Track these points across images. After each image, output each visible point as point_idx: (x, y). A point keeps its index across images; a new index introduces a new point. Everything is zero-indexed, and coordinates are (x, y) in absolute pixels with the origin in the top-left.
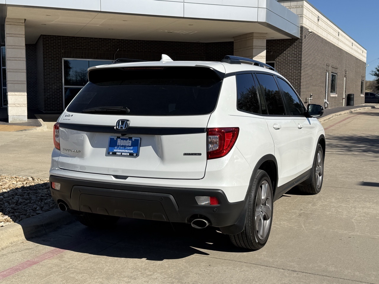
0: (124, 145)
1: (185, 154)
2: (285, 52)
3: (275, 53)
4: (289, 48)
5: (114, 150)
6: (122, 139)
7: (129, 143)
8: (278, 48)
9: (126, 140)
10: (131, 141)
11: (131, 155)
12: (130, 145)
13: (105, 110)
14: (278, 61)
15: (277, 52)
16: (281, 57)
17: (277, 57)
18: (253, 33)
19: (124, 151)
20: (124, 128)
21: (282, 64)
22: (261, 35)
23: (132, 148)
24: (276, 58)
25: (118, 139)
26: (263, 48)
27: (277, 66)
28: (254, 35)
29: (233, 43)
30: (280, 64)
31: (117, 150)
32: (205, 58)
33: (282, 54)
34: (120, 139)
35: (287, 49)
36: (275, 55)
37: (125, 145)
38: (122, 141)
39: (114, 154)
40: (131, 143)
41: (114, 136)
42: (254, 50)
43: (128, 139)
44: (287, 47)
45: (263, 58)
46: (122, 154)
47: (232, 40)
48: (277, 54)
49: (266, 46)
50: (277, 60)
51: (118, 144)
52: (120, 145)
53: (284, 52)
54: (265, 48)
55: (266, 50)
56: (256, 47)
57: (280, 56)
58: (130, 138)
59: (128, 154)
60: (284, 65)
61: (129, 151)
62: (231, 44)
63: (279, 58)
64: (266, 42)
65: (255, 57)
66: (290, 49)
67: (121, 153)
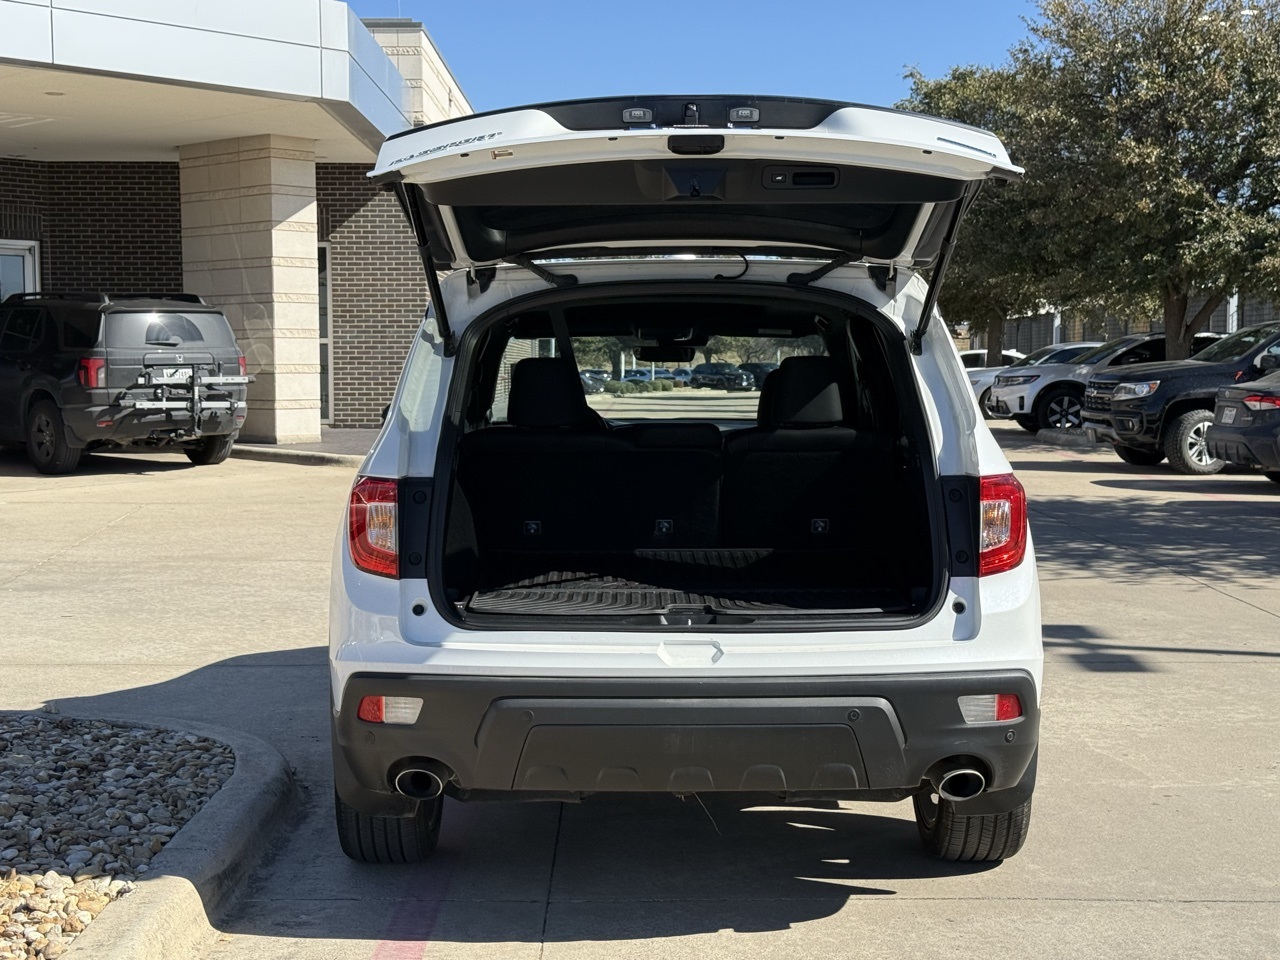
2: (364, 211)
3: (327, 213)
4: (377, 198)
8: (335, 195)
14: (339, 243)
15: (332, 211)
16: (351, 227)
17: (335, 227)
18: (269, 135)
21: (355, 254)
22: (299, 145)
24: (332, 232)
26: (305, 192)
27: (336, 259)
28: (274, 143)
29: (178, 167)
30: (349, 254)
32: (44, 220)
33: (353, 218)
35: (370, 200)
36: (327, 219)
42: (274, 198)
44: (369, 192)
45: (307, 230)
47: (174, 158)
48: (335, 216)
49: (314, 185)
50: (335, 238)
53: (358, 211)
54: (314, 192)
55: (318, 200)
56: (283, 190)
57: (346, 224)
60: (363, 259)
62: (166, 174)
63: (343, 232)
64: (314, 171)
65: (278, 227)
66: (379, 200)
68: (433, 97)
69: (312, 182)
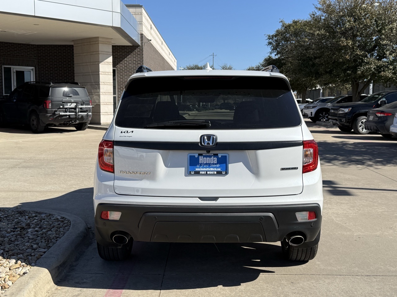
0: (207, 163)
1: (283, 169)
2: (126, 59)
3: (116, 60)
4: (130, 55)
5: (196, 169)
6: (204, 156)
7: (214, 160)
8: (118, 54)
9: (210, 157)
10: (216, 158)
11: (219, 173)
12: (216, 163)
13: (179, 125)
14: (119, 68)
15: (117, 59)
16: (122, 63)
17: (118, 63)
18: (98, 37)
19: (209, 169)
20: (211, 145)
21: (124, 71)
22: (107, 40)
23: (218, 165)
24: (117, 65)
25: (200, 157)
26: (109, 53)
27: (118, 72)
28: (100, 39)
29: (73, 46)
30: (122, 71)
31: (199, 169)
32: (36, 61)
33: (123, 61)
34: (202, 157)
35: (128, 56)
36: (116, 61)
37: (209, 163)
38: (205, 158)
39: (197, 173)
40: (216, 160)
41: (195, 153)
42: (100, 55)
43: (212, 156)
44: (128, 54)
45: (110, 64)
46: (207, 173)
47: (72, 44)
48: (118, 60)
49: (112, 51)
50: (118, 66)
51: (200, 162)
52: (203, 163)
53: (125, 59)
54: (111, 53)
55: (113, 56)
56: (103, 53)
57: (121, 63)
58: (216, 155)
59: (216, 173)
60: (126, 73)
61: (215, 169)
62: (71, 47)
63: (120, 65)
64: (111, 47)
65: (101, 63)
66: (131, 56)
67: (205, 172)
68: (146, 27)
69: (111, 50)
